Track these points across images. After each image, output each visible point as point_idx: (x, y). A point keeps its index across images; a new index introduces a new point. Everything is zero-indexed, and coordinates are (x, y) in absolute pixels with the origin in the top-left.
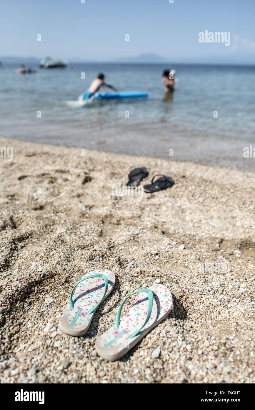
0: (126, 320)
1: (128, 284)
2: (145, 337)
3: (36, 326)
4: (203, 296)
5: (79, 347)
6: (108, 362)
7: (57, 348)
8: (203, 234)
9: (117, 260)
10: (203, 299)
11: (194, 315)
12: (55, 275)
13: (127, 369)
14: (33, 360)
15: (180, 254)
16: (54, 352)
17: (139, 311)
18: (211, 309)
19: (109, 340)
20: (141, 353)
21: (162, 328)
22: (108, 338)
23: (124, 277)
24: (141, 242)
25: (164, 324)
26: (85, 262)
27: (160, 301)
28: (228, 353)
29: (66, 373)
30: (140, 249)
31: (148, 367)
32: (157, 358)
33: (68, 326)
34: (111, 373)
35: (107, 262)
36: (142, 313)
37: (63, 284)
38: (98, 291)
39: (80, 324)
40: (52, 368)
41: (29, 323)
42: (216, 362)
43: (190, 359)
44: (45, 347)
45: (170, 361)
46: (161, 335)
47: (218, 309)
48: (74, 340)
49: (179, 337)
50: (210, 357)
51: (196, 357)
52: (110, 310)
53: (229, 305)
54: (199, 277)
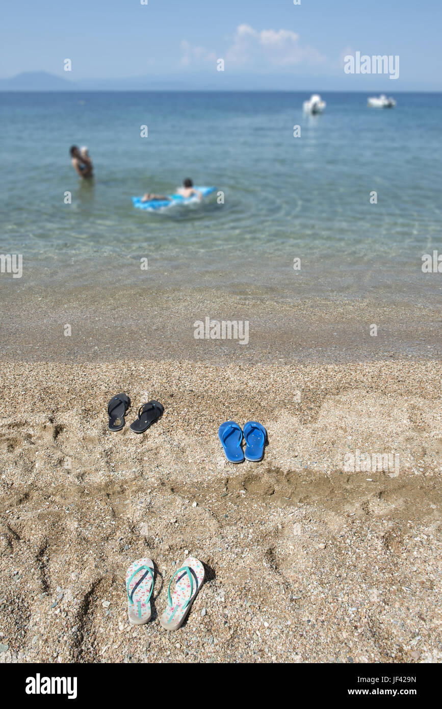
0: (176, 597)
1: (164, 564)
2: (193, 603)
3: (108, 629)
4: (224, 555)
5: (150, 630)
6: (174, 631)
7: (136, 637)
8: (209, 478)
9: (145, 542)
10: (224, 557)
11: (220, 572)
12: (101, 579)
13: (188, 630)
14: (123, 652)
15: (195, 515)
16: (135, 641)
17: (183, 586)
18: (231, 563)
19: (169, 617)
20: (193, 616)
21: (202, 593)
22: (168, 615)
23: (159, 559)
24: (156, 510)
25: (203, 589)
26: (119, 556)
27: (195, 572)
28: (247, 593)
29: (149, 651)
30: (159, 520)
31: (201, 624)
32: (205, 615)
33: (138, 618)
34: (180, 637)
35: (136, 547)
36: (185, 586)
37: (112, 586)
38: (144, 581)
39: (145, 614)
40: (139, 652)
41: (101, 629)
42: (241, 602)
43: (226, 607)
44: (127, 640)
45: (214, 614)
46: (203, 598)
47: (236, 561)
48: (145, 626)
49: (215, 595)
50: (237, 601)
51: (229, 604)
52: (159, 593)
53: (243, 556)
54: (216, 535)
